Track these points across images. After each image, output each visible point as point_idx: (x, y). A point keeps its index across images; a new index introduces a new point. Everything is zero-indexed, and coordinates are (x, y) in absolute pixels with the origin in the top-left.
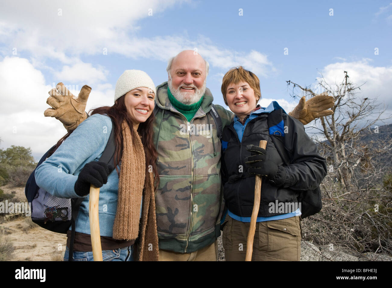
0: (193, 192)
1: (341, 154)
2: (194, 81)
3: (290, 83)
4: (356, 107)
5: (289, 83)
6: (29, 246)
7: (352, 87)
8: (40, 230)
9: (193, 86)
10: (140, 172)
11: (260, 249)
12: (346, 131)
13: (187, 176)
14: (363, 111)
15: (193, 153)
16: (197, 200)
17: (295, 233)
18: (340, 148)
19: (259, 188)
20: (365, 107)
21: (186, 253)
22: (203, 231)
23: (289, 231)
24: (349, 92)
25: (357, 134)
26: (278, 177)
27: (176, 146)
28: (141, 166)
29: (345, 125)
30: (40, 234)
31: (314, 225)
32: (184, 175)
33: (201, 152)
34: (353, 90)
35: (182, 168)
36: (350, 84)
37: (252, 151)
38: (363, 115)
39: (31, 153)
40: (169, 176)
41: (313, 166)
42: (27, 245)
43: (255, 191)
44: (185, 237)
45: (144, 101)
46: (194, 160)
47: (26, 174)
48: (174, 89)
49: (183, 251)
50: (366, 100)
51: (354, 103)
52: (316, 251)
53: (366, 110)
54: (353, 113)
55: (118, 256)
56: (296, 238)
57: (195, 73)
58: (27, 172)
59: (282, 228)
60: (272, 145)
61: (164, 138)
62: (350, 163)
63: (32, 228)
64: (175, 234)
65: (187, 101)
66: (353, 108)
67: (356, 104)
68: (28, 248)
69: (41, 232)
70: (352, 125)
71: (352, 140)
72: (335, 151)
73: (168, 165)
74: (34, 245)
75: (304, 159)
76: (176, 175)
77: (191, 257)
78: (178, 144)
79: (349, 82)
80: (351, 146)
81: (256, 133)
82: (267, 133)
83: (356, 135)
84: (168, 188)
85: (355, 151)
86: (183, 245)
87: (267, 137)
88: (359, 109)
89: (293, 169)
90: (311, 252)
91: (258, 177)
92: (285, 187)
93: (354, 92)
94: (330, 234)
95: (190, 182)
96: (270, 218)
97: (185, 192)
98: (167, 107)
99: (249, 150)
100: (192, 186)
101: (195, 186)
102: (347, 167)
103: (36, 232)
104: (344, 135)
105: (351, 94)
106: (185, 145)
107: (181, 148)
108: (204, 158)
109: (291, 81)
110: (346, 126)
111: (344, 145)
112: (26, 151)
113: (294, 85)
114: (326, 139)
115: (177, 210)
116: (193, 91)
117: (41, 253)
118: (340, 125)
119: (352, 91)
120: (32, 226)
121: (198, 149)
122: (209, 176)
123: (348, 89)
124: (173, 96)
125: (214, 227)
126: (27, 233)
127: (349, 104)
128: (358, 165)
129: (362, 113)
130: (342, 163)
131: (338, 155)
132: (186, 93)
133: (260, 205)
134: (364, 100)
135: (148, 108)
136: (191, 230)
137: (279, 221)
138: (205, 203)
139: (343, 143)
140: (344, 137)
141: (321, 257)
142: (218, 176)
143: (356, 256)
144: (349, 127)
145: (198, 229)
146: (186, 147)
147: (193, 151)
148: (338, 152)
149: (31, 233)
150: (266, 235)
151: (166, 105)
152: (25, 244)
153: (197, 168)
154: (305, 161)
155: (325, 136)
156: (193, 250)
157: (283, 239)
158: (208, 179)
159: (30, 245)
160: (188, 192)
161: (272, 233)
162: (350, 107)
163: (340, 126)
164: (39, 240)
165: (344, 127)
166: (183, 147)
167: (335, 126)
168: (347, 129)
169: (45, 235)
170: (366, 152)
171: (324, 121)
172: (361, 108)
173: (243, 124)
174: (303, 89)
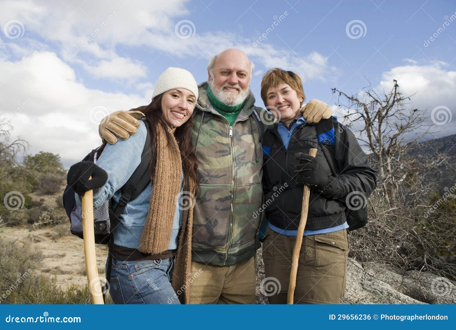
0: (233, 203)
1: (386, 169)
2: (239, 82)
3: (336, 91)
4: (405, 119)
5: (334, 91)
6: (58, 255)
7: (401, 97)
8: (69, 239)
9: (237, 86)
10: (175, 180)
11: (306, 264)
12: (393, 144)
13: (228, 185)
14: (412, 124)
15: (234, 159)
16: (237, 211)
17: (344, 247)
18: (386, 161)
19: (308, 199)
20: (414, 119)
21: (225, 266)
22: (243, 243)
23: (337, 245)
24: (398, 102)
25: (405, 147)
26: (328, 188)
27: (217, 152)
28: (177, 174)
29: (392, 138)
30: (69, 243)
31: (358, 241)
32: (225, 183)
33: (243, 159)
34: (403, 101)
35: (223, 176)
36: (399, 94)
37: (300, 160)
38: (412, 127)
39: (60, 160)
40: (208, 185)
41: (363, 178)
42: (57, 254)
43: (303, 202)
44: (224, 250)
45: (181, 104)
46: (235, 168)
47: (55, 181)
48: (216, 89)
49: (221, 263)
50: (415, 112)
51: (402, 114)
52: (359, 268)
53: (415, 121)
54: (401, 125)
55: (159, 266)
56: (344, 252)
57: (240, 74)
58: (56, 179)
59: (330, 242)
60: (322, 153)
61: (203, 144)
62: (396, 178)
63: (61, 237)
64: (214, 247)
65: (231, 102)
66: (402, 119)
67: (404, 115)
68: (57, 257)
69: (70, 241)
70: (399, 138)
71: (399, 154)
72: (381, 165)
73: (208, 173)
74: (63, 254)
75: (355, 170)
76: (216, 184)
77: (230, 270)
78: (218, 150)
79: (399, 91)
80: (398, 160)
81: (304, 141)
82: (316, 140)
83: (403, 148)
84: (207, 197)
85: (402, 165)
86: (223, 257)
87: (316, 145)
88: (408, 121)
89: (344, 181)
90: (353, 268)
91: (306, 187)
92: (334, 199)
93: (404, 103)
94: (374, 251)
95: (231, 192)
96: (317, 231)
97: (225, 202)
98: (208, 109)
99: (298, 159)
100: (232, 196)
101: (235, 196)
102: (393, 181)
103: (65, 241)
104: (391, 148)
105: (400, 104)
106: (226, 151)
107: (222, 154)
108: (245, 166)
109: (336, 89)
110: (394, 138)
111: (391, 158)
112: (55, 158)
113: (339, 93)
114: (372, 152)
115: (216, 221)
116: (237, 92)
117: (70, 263)
118: (387, 137)
119: (401, 102)
120: (61, 235)
121: (240, 155)
122: (250, 185)
123: (398, 99)
124: (215, 96)
125: (254, 240)
126: (56, 242)
127: (397, 115)
128: (404, 181)
129: (410, 125)
130: (388, 177)
131: (384, 169)
132: (229, 93)
133: (308, 217)
134: (413, 112)
135: (185, 112)
136: (231, 243)
137: (327, 234)
138: (246, 214)
139: (389, 156)
140: (391, 150)
141: (364, 274)
142: (260, 185)
143: (399, 274)
144: (396, 140)
145: (238, 241)
146: (227, 153)
147: (234, 157)
148: (383, 166)
149: (59, 242)
150: (313, 250)
151: (206, 107)
152: (55, 252)
153: (238, 176)
154: (356, 172)
155: (370, 149)
156: (232, 264)
157: (332, 253)
158: (249, 189)
159: (60, 254)
160: (228, 202)
161: (320, 247)
162: (399, 119)
163: (387, 139)
164: (68, 249)
165: (390, 140)
166: (224, 154)
167: (382, 138)
168: (394, 142)
169: (74, 244)
170: (413, 167)
171: (370, 132)
172: (410, 120)
173: (289, 129)
174: (349, 98)
